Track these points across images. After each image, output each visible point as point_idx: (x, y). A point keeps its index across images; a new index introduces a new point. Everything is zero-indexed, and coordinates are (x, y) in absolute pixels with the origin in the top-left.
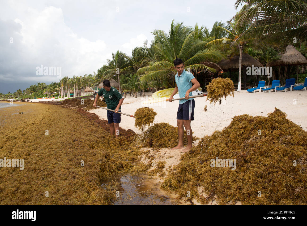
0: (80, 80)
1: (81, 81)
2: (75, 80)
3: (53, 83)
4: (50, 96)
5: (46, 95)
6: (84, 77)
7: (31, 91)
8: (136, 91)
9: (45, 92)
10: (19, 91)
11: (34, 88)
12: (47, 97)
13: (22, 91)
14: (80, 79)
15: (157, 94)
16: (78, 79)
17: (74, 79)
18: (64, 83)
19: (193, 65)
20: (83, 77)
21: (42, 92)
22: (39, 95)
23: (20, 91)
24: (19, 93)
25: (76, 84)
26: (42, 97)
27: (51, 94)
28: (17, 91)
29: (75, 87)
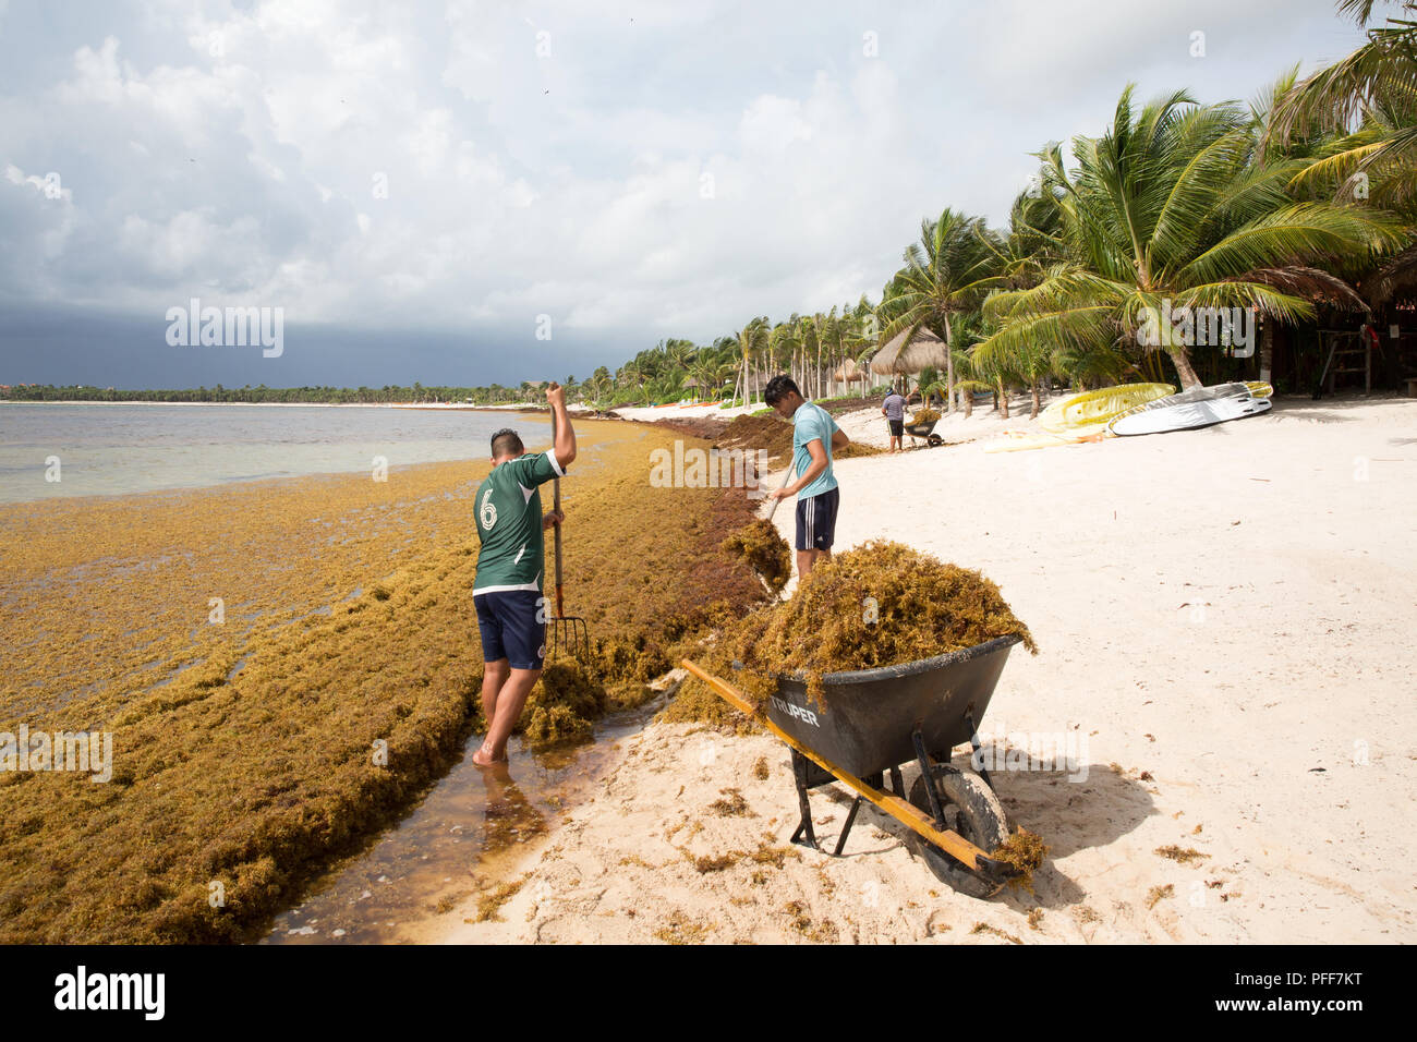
0: (817, 329)
1: (821, 335)
2: (797, 332)
3: (720, 341)
4: (706, 397)
5: (692, 392)
7: (642, 373)
8: (1005, 388)
9: (688, 381)
10: (602, 373)
11: (652, 362)
12: (696, 399)
13: (612, 374)
14: (813, 327)
15: (1061, 409)
16: (810, 330)
17: (792, 328)
18: (754, 345)
19: (1208, 287)
20: (825, 315)
21: (678, 380)
22: (669, 392)
23: (604, 371)
24: (600, 380)
25: (800, 349)
26: (678, 401)
27: (709, 388)
28: (596, 372)
29: (798, 357)
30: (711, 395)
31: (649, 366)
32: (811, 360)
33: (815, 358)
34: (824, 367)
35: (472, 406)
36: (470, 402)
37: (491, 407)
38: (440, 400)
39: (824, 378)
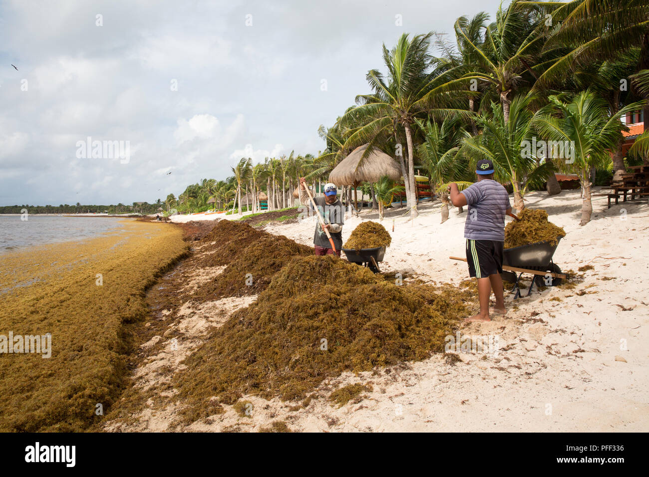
0: (282, 166)
1: (284, 169)
2: (270, 167)
4: (220, 209)
5: (213, 206)
6: (291, 159)
7: (189, 196)
9: (211, 199)
11: (195, 191)
12: (215, 209)
13: (176, 197)
14: (280, 164)
16: (277, 165)
17: (266, 166)
18: (244, 176)
20: (287, 158)
21: (206, 199)
22: (201, 206)
23: (172, 196)
24: (170, 200)
25: (272, 178)
26: (206, 211)
27: (222, 203)
28: (168, 197)
29: (271, 184)
30: (223, 208)
31: (193, 193)
32: (279, 186)
33: (281, 185)
34: (287, 191)
35: (107, 214)
36: (107, 213)
37: (116, 215)
38: (91, 212)
39: (287, 197)
